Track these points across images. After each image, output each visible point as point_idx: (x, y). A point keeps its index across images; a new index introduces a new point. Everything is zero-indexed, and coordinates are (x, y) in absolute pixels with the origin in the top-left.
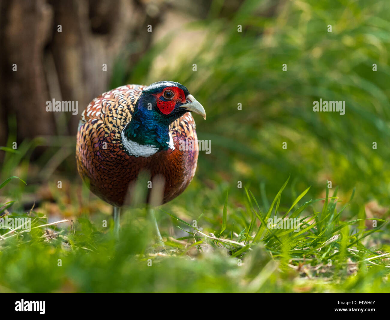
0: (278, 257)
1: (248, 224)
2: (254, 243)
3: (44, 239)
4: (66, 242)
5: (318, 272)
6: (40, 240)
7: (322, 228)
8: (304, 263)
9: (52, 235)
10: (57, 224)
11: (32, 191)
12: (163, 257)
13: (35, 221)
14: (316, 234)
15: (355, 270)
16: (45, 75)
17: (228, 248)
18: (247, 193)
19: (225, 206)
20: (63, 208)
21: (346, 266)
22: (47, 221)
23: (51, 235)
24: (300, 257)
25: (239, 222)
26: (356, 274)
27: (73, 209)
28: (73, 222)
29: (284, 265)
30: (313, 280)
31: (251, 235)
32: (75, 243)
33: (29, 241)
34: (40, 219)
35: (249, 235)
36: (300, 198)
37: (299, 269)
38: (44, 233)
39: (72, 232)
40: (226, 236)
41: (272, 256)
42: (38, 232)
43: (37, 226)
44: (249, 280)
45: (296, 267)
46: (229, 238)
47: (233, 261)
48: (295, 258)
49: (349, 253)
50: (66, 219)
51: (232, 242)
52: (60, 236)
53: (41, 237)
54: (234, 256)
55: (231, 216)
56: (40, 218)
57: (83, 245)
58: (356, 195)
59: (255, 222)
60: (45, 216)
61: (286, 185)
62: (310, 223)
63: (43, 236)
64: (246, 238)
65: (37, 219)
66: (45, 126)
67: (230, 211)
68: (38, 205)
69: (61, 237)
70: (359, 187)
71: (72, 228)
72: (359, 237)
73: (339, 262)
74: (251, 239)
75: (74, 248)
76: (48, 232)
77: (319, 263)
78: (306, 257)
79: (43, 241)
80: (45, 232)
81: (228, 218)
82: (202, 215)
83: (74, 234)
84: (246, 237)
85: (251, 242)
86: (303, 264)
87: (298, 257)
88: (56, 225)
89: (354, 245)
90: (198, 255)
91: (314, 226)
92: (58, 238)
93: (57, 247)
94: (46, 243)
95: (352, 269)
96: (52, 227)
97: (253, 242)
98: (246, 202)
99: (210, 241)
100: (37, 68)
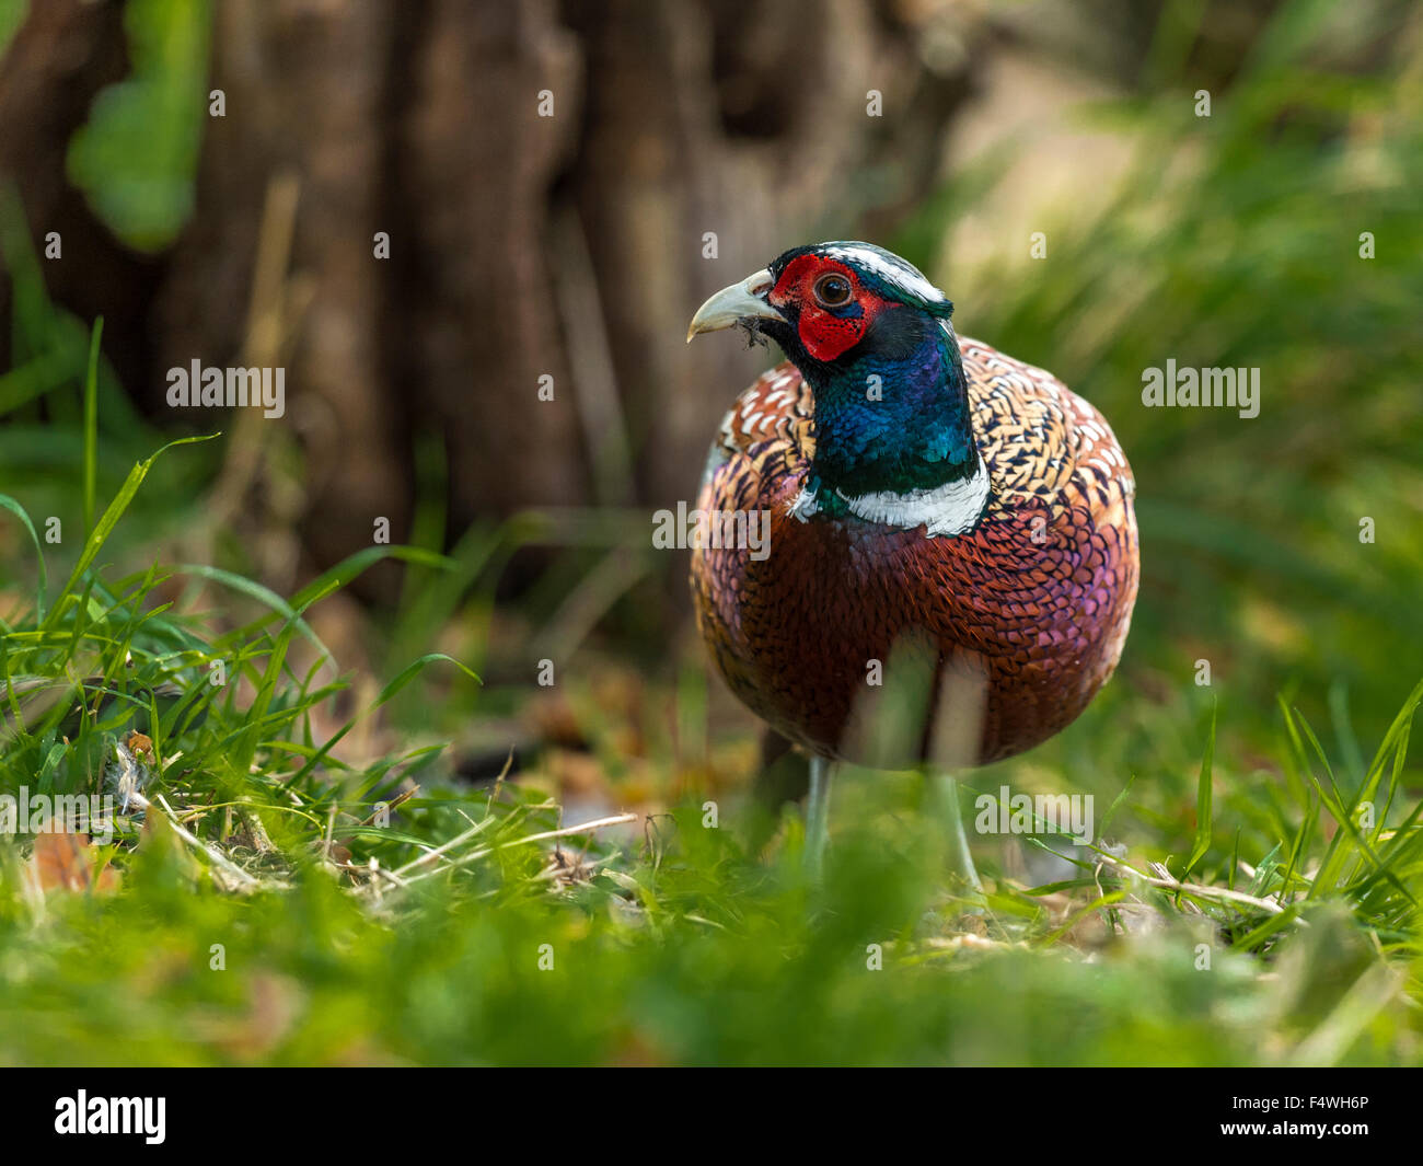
0: (1401, 952)
1: (1290, 832)
2: (1315, 901)
3: (548, 883)
4: (629, 896)
6: (532, 889)
9: (576, 870)
10: (595, 831)
11: (504, 710)
12: (980, 952)
13: (513, 821)
16: (552, 284)
17: (1219, 921)
18: (1289, 720)
19: (1206, 768)
20: (616, 772)
22: (558, 819)
23: (571, 870)
25: (1257, 825)
27: (651, 777)
28: (654, 824)
31: (1304, 871)
32: (661, 900)
33: (494, 892)
34: (532, 813)
35: (1293, 873)
38: (549, 863)
39: (650, 858)
40: (1210, 876)
41: (1380, 949)
42: (523, 859)
43: (521, 836)
44: (1295, 1032)
46: (1222, 883)
47: (1239, 966)
50: (629, 813)
51: (1232, 896)
52: (606, 873)
53: (538, 878)
54: (1241, 946)
55: (1229, 802)
56: (531, 809)
57: (691, 905)
59: (1314, 822)
60: (552, 799)
63: (543, 875)
64: (1286, 882)
65: (524, 811)
66: (550, 471)
67: (1222, 786)
68: (522, 762)
69: (608, 878)
71: (648, 844)
74: (1302, 886)
75: (658, 918)
76: (560, 858)
79: (544, 891)
80: (552, 858)
81: (1216, 809)
82: (1123, 796)
83: (657, 866)
84: (1282, 879)
85: (1302, 896)
88: (592, 834)
90: (1109, 943)
92: (598, 880)
93: (596, 915)
94: (557, 898)
96: (577, 841)
97: (1308, 898)
98: (1282, 753)
99: (1151, 893)
100: (523, 261)
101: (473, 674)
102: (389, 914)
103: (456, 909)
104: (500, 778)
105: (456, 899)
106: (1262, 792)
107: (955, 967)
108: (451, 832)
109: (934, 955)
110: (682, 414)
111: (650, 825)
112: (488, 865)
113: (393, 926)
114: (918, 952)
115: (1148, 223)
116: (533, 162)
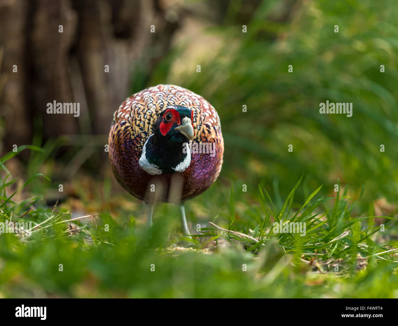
0: (291, 252)
1: (262, 221)
2: (269, 239)
5: (329, 266)
6: (63, 235)
7: (333, 224)
8: (316, 257)
10: (80, 220)
12: (181, 251)
13: (58, 217)
14: (328, 230)
15: (365, 264)
20: (86, 204)
21: (356, 261)
22: (70, 216)
23: (74, 230)
24: (312, 252)
25: (253, 218)
26: (365, 268)
27: (96, 205)
28: (96, 218)
29: (297, 260)
30: (324, 274)
31: (266, 230)
32: (97, 238)
33: (53, 236)
35: (263, 231)
36: (312, 195)
37: (311, 264)
38: (68, 228)
39: (94, 227)
41: (285, 251)
42: (62, 227)
43: (61, 221)
44: (263, 273)
45: (308, 262)
46: (245, 233)
47: (248, 255)
48: (307, 252)
49: (359, 248)
50: (89, 215)
52: (83, 231)
53: (65, 232)
54: (249, 250)
55: (246, 212)
56: (63, 214)
57: (104, 239)
58: (365, 193)
59: (268, 218)
60: (69, 211)
61: (299, 183)
62: (321, 220)
63: (66, 231)
64: (261, 234)
65: (61, 215)
66: (69, 126)
67: (244, 208)
68: (61, 202)
69: (83, 232)
70: (369, 185)
71: (94, 223)
72: (369, 233)
73: (349, 257)
74: (265, 235)
75: (97, 243)
76: (71, 227)
77: (330, 258)
78: (318, 252)
79: (67, 235)
80: (69, 226)
83: (96, 229)
85: (265, 237)
86: (315, 259)
87: (310, 252)
89: (363, 241)
90: (215, 249)
91: (326, 222)
92: (81, 232)
93: (80, 242)
94: (71, 237)
95: (361, 263)
96: (75, 222)
97: (267, 238)
98: (260, 200)
99: (226, 236)
101: (48, 179)
102: (26, 241)
103: (43, 240)
104: (55, 206)
105: (44, 237)
106: (255, 210)
107: (174, 256)
108: (43, 220)
109: (169, 252)
110: (103, 111)
111: (94, 218)
112: (52, 228)
113: (27, 244)
114: (164, 252)
115: (226, 61)
116: (64, 45)
